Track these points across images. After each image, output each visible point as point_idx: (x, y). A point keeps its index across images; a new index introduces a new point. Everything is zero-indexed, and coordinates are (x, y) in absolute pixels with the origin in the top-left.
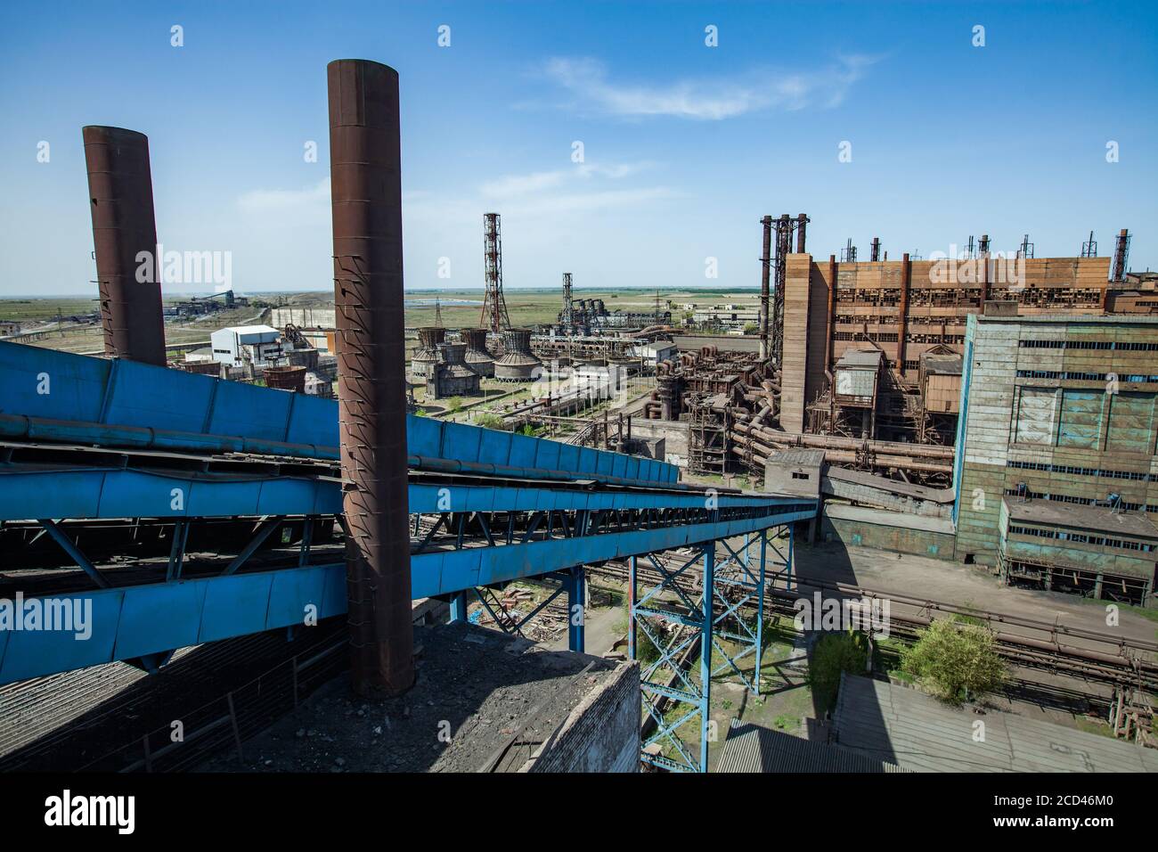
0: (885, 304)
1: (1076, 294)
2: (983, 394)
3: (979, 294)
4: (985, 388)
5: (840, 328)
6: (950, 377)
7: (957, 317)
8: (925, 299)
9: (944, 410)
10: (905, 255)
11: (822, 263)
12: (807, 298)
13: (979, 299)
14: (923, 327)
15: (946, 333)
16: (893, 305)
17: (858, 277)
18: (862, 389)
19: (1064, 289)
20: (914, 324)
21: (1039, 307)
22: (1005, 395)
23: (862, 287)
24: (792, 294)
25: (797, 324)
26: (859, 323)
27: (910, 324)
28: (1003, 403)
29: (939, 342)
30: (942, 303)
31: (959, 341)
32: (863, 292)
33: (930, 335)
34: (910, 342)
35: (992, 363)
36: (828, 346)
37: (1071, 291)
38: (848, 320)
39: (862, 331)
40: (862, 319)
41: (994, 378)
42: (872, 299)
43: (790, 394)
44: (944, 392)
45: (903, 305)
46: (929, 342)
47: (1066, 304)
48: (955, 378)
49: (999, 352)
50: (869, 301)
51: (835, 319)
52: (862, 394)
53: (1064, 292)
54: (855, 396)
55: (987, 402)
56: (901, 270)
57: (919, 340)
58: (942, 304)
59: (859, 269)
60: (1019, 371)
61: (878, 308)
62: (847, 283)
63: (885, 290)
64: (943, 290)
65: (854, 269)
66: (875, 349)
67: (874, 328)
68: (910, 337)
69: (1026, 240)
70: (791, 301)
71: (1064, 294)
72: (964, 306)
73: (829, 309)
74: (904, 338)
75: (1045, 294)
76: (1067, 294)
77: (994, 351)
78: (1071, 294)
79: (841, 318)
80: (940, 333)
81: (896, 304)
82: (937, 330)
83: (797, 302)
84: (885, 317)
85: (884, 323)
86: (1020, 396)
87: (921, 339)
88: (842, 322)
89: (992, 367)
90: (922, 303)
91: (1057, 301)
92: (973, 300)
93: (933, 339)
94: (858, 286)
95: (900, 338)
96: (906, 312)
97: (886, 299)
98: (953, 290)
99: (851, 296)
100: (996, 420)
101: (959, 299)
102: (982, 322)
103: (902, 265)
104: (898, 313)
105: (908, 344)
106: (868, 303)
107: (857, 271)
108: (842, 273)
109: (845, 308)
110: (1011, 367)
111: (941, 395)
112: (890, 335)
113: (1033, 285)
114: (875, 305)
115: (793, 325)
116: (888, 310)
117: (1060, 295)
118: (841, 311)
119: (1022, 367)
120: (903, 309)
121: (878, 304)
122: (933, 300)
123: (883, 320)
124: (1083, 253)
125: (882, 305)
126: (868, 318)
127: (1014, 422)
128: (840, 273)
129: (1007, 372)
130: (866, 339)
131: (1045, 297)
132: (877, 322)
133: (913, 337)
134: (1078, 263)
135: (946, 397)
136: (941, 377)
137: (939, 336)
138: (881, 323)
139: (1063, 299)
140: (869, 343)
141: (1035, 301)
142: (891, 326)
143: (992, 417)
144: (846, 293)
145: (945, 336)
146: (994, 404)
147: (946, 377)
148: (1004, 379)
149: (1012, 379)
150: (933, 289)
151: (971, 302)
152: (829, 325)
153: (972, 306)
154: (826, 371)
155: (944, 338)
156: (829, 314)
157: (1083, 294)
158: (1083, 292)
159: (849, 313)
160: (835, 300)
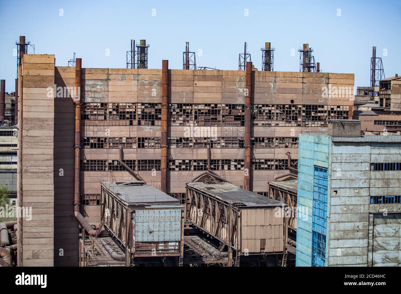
0: (143, 122)
1: (329, 112)
2: (342, 226)
3: (243, 111)
4: (343, 220)
5: (91, 154)
6: (263, 210)
7: (223, 138)
8: (188, 116)
9: (258, 250)
10: (164, 61)
11: (65, 69)
12: (52, 115)
13: (243, 116)
14: (187, 151)
15: (212, 158)
16: (153, 124)
17: (110, 88)
18: (168, 233)
19: (319, 106)
20: (177, 147)
21: (299, 125)
22: (361, 225)
23: (116, 100)
24: (33, 109)
25: (40, 151)
26: (113, 147)
27: (173, 147)
28: (360, 234)
29: (205, 169)
30: (206, 121)
31: (226, 167)
32: (117, 108)
33: (195, 161)
34: (174, 169)
35: (348, 190)
36: (77, 179)
37: (325, 108)
38: (100, 143)
39: (117, 157)
40: (116, 143)
41: (351, 207)
42: (128, 116)
43: (35, 248)
44: (258, 228)
45: (165, 124)
46: (195, 169)
47: (323, 123)
48: (268, 211)
49: (353, 177)
50: (124, 119)
51: (85, 142)
52: (167, 239)
53: (319, 109)
54: (158, 243)
55: (345, 235)
56: (160, 80)
57: (183, 167)
58: (207, 123)
59: (111, 77)
60: (371, 197)
61: (135, 128)
62: (97, 95)
63: (143, 104)
64: (206, 105)
65: (105, 77)
66: (134, 180)
67: (132, 154)
68: (174, 164)
69: (187, 48)
70: (32, 120)
71: (320, 112)
72: (229, 125)
73: (77, 129)
74: (168, 165)
75: (304, 111)
76: (322, 112)
77: (349, 177)
78: (325, 112)
79: (92, 141)
80: (206, 157)
81: (156, 122)
82: (202, 153)
83: (38, 119)
84: (143, 139)
85: (143, 146)
86: (374, 225)
87: (186, 165)
88: (93, 146)
89: (348, 194)
90: (184, 121)
91: (315, 119)
92: (237, 118)
93: (200, 165)
94: (110, 100)
95: (163, 165)
96: (168, 133)
97: (144, 116)
98: (216, 105)
99: (102, 112)
100: (354, 254)
101: (223, 116)
102: (337, 144)
103: (161, 73)
104: (158, 134)
105: (172, 173)
106: (123, 122)
107: (108, 80)
108: (91, 83)
109: (96, 129)
110: (364, 193)
111: (255, 232)
112: (151, 162)
113: (292, 101)
114: (131, 124)
115: (35, 151)
116: (147, 130)
117: (316, 112)
118: (91, 132)
119: (375, 192)
120: (165, 128)
121: (135, 122)
122: (196, 118)
123: (142, 142)
124: (240, 66)
125: (139, 124)
126: (124, 141)
127: (370, 254)
128: (87, 83)
129: (362, 199)
130: (123, 168)
131: (304, 114)
132: (135, 146)
133: (177, 164)
134: (329, 78)
135: (260, 234)
136: (253, 211)
137: (205, 161)
138: (139, 147)
139: (319, 117)
140: (126, 173)
141: (295, 119)
142: (151, 151)
143: (350, 251)
144: (95, 108)
145: (213, 162)
146: (351, 236)
147: (258, 210)
148: (359, 207)
149: (367, 207)
150: (197, 104)
151: (235, 120)
152: (77, 151)
153: (236, 125)
154: (76, 213)
155: (211, 164)
156: (77, 136)
157: (335, 112)
158: (335, 109)
159: (100, 135)
160: (84, 117)
